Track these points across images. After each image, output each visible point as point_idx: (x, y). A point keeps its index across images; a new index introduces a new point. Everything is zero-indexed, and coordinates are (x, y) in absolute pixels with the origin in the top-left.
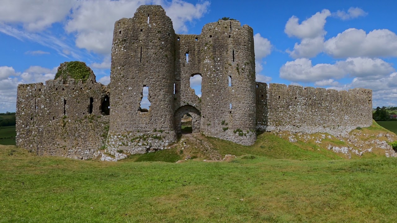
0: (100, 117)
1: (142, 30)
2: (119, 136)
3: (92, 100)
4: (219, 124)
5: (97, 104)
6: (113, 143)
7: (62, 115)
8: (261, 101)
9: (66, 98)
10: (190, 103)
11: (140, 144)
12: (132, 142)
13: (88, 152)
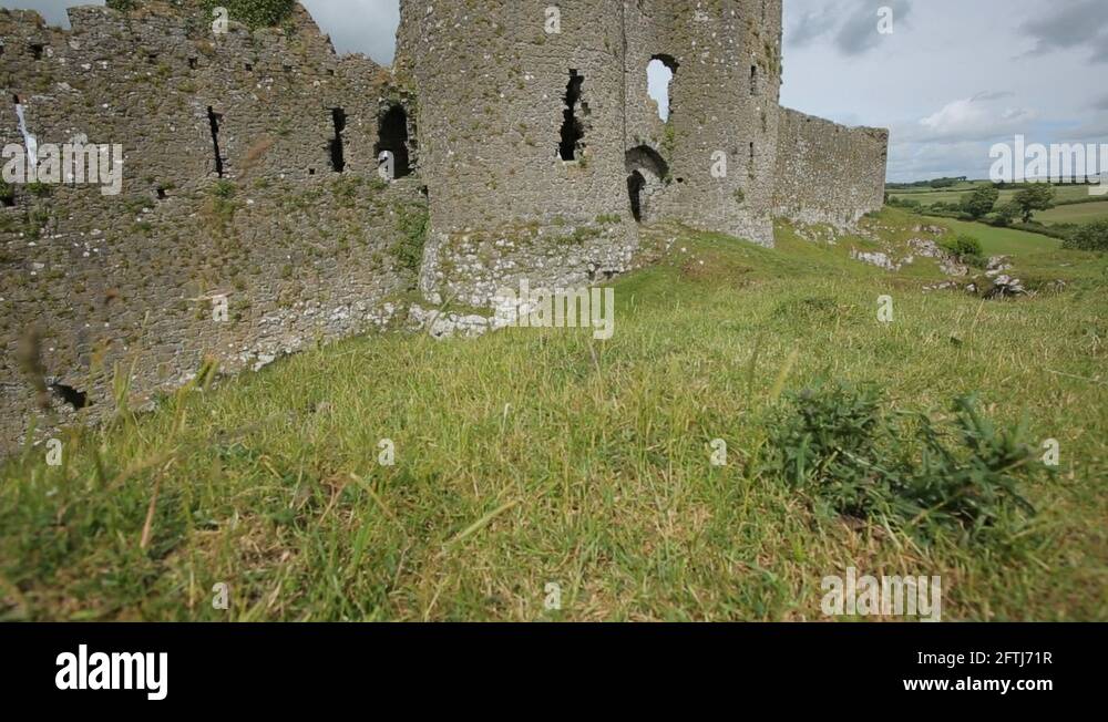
3: (339, 118)
6: (479, 266)
7: (208, 179)
9: (219, 103)
10: (648, 141)
11: (573, 261)
13: (342, 315)
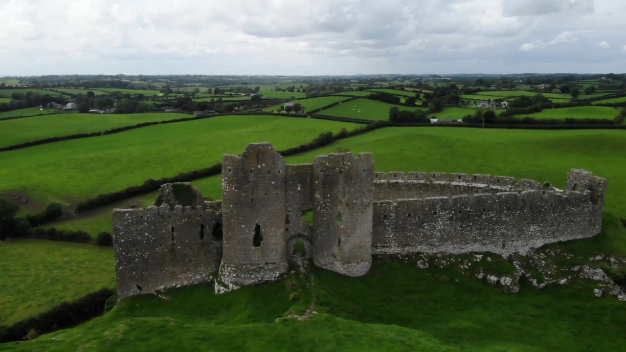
0: (212, 243)
1: (251, 171)
2: (233, 269)
3: (202, 227)
4: (327, 256)
5: (208, 230)
6: (227, 274)
7: (170, 242)
8: (383, 222)
9: (174, 226)
10: (302, 232)
11: (253, 276)
12: (245, 274)
13: (199, 277)
